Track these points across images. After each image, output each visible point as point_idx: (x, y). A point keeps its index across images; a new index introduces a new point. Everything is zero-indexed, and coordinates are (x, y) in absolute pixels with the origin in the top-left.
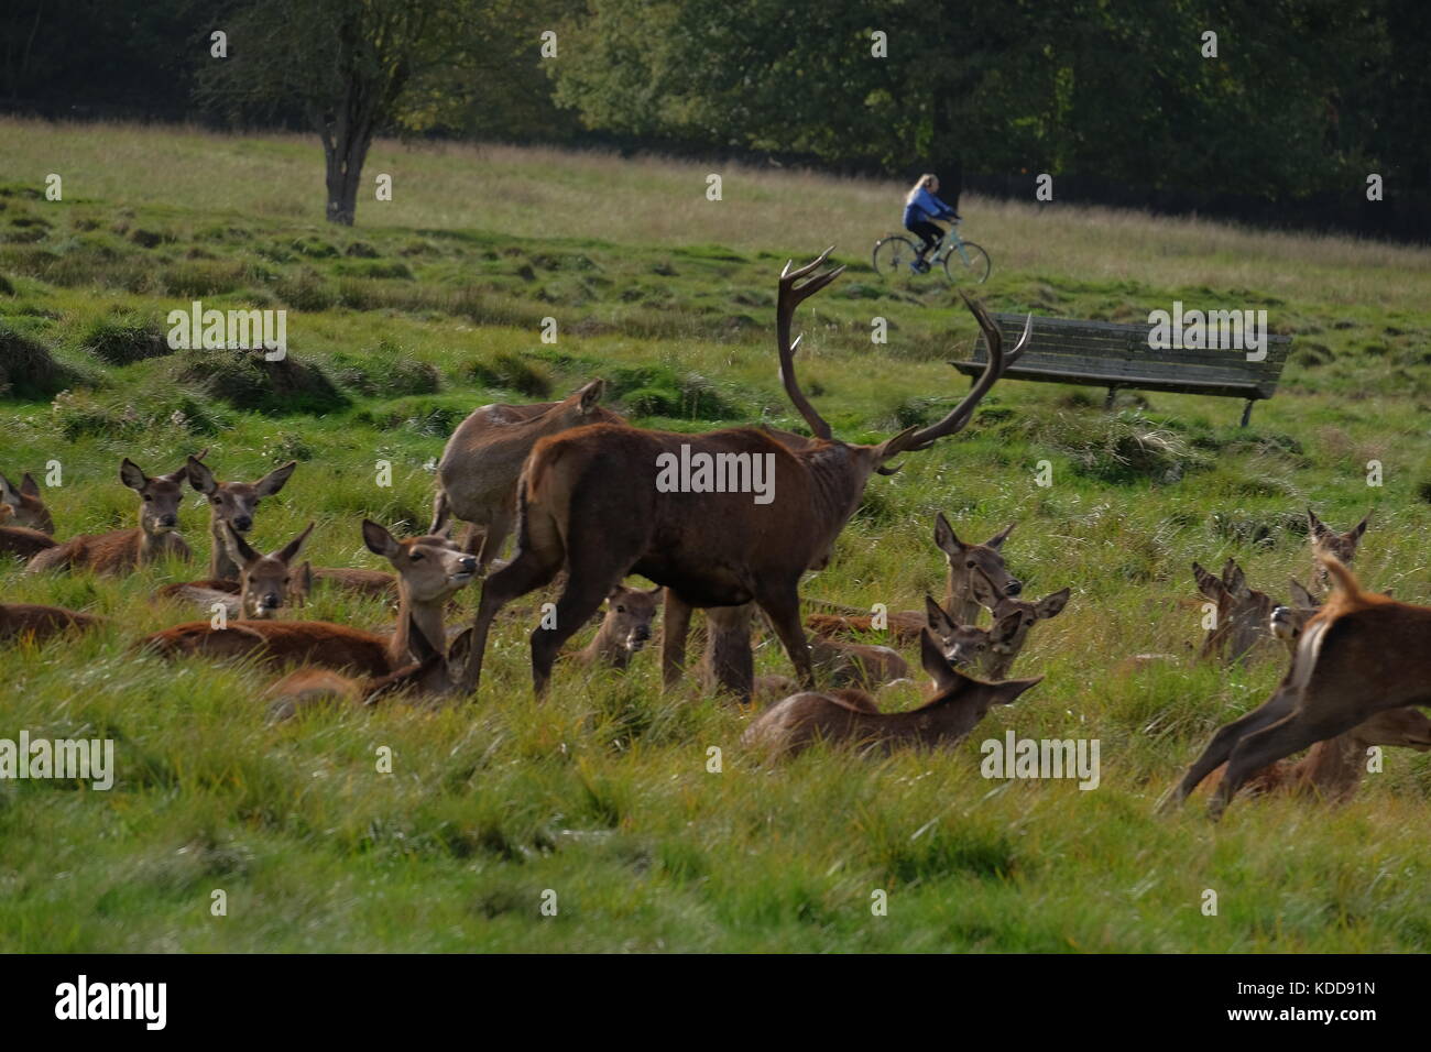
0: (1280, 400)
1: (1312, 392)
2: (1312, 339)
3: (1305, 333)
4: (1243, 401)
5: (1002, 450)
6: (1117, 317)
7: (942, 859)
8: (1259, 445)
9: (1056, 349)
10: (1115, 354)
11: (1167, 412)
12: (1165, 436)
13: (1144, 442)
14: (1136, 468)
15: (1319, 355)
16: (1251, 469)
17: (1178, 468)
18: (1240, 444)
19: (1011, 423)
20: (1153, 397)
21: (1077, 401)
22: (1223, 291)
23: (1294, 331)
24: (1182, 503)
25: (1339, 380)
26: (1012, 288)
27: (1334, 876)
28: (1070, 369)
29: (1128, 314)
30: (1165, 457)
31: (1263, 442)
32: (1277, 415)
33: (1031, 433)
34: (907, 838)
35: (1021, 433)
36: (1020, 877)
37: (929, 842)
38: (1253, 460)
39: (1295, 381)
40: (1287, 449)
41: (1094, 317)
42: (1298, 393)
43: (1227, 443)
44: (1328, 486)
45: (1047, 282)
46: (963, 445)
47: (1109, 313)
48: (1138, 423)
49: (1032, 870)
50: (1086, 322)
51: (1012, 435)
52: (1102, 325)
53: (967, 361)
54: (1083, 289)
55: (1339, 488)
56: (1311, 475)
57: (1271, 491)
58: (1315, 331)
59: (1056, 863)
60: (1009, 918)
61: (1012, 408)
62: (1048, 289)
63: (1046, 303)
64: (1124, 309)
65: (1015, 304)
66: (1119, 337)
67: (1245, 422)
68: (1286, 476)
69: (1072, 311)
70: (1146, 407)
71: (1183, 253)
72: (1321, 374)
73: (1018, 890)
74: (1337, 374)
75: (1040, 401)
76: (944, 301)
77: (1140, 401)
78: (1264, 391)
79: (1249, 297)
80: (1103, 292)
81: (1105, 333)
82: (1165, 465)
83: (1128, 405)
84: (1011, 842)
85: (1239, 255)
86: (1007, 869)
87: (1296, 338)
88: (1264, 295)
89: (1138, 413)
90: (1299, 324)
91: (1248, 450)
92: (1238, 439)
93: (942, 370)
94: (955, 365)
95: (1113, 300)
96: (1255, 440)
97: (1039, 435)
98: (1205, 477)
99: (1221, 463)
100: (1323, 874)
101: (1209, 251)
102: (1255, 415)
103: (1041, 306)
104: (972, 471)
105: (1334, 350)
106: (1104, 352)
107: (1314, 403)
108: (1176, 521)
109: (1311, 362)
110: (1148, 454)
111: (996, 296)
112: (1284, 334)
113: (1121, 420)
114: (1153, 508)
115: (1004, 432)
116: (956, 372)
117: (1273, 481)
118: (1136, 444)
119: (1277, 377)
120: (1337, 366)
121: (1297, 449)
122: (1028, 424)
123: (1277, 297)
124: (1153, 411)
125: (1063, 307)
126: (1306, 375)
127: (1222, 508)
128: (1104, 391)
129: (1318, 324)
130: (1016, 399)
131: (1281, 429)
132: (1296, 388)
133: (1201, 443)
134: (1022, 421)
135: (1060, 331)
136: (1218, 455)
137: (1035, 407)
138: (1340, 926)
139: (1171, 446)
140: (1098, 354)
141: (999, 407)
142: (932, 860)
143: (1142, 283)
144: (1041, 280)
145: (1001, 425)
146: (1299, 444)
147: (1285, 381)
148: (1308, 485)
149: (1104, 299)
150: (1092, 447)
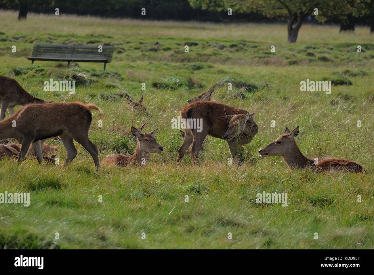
0: (113, 63)
1: (121, 60)
2: (120, 46)
3: (118, 45)
4: (103, 64)
5: (42, 80)
6: (69, 43)
7: (42, 185)
8: (109, 75)
9: (53, 52)
10: (69, 53)
11: (84, 67)
12: (84, 74)
13: (79, 76)
14: (78, 83)
15: (122, 51)
16: (108, 81)
17: (89, 82)
18: (104, 75)
19: (44, 73)
20: (80, 64)
21: (60, 66)
22: (97, 35)
23: (115, 44)
24: (91, 91)
25: (128, 57)
26: (41, 37)
27: (144, 184)
28: (57, 57)
29: (72, 42)
30: (85, 79)
31: (110, 74)
32: (113, 67)
33: (50, 75)
34: (32, 180)
35: (47, 75)
36: (63, 188)
37: (38, 181)
38: (108, 79)
39: (116, 58)
40: (116, 76)
41: (63, 43)
42: (118, 61)
43: (101, 75)
44: (128, 85)
45: (50, 35)
46: (32, 79)
47: (67, 42)
48: (77, 71)
49: (66, 186)
50: (61, 45)
51: (44, 76)
52: (65, 46)
53: (30, 57)
54: (60, 36)
55: (131, 85)
56: (123, 82)
57: (114, 87)
58: (121, 44)
59: (72, 184)
60: (61, 199)
61: (43, 68)
62: (51, 37)
63: (51, 41)
64: (71, 41)
65: (42, 41)
66: (70, 48)
67: (105, 69)
68: (117, 83)
69: (57, 42)
70: (79, 67)
71: (86, 25)
72: (123, 55)
73: (63, 191)
74: (127, 55)
75: (51, 66)
76: (23, 41)
77: (77, 65)
78: (109, 61)
79: (103, 36)
80: (65, 36)
81: (66, 48)
82: (85, 82)
83: (74, 66)
84: (59, 180)
85: (100, 25)
86: (59, 187)
87: (116, 46)
88: (107, 35)
89: (76, 68)
90: (116, 43)
91: (106, 76)
92: (103, 73)
93: (24, 59)
94: (28, 58)
95: (68, 38)
96: (108, 73)
97: (51, 75)
98: (96, 84)
99: (100, 80)
100: (141, 184)
101: (93, 24)
102: (107, 67)
103: (49, 41)
104: (35, 86)
105: (126, 49)
106: (66, 53)
107: (122, 63)
108: (90, 96)
109: (120, 52)
110: (81, 79)
111: (37, 39)
112: (113, 45)
113: (73, 70)
114: (84, 93)
115: (42, 75)
116: (27, 60)
117: (114, 84)
118: (77, 76)
119: (111, 57)
120: (127, 53)
121: (119, 75)
122: (48, 72)
123: (111, 36)
124: (80, 67)
125: (55, 41)
126: (119, 56)
127: (102, 92)
128: (67, 63)
129: (122, 42)
130: (45, 66)
131: (114, 70)
132: (117, 59)
133: (94, 75)
134: (46, 72)
135: (54, 48)
136: (99, 78)
137: (50, 68)
138: (147, 196)
139: (86, 76)
140: (64, 53)
141: (40, 68)
142: (39, 185)
143: (75, 33)
144: (49, 34)
145: (41, 73)
146: (119, 74)
147: (114, 58)
148: (123, 85)
149: (66, 38)
150: (66, 78)
